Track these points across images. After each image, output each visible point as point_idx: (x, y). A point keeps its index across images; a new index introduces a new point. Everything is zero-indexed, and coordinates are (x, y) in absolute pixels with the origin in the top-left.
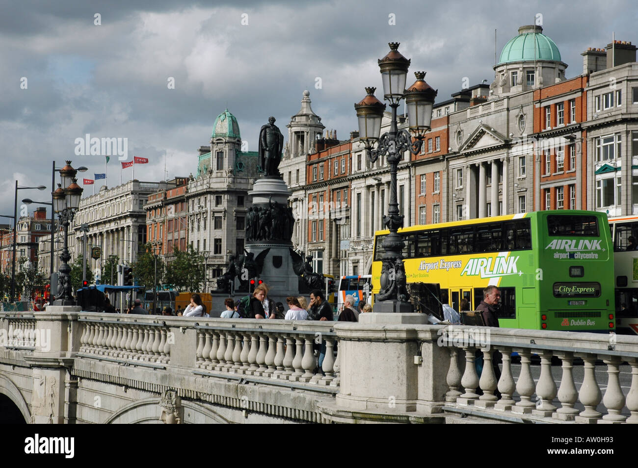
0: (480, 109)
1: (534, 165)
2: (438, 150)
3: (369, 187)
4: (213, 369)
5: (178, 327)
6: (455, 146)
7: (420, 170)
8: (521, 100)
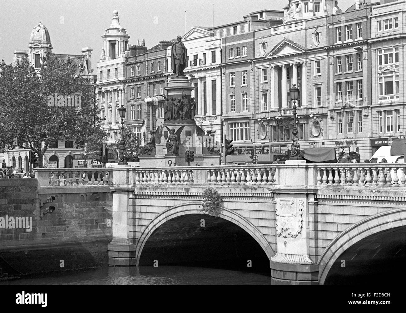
0: (283, 29)
1: (328, 67)
2: (246, 56)
6: (260, 53)
7: (230, 70)
8: (315, 23)
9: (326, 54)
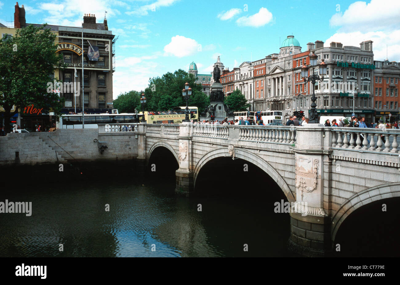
0: (276, 61)
1: (293, 78)
2: (262, 73)
3: (240, 85)
4: (246, 139)
5: (233, 128)
6: (268, 72)
7: (256, 80)
8: (289, 58)
9: (292, 72)
